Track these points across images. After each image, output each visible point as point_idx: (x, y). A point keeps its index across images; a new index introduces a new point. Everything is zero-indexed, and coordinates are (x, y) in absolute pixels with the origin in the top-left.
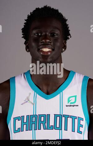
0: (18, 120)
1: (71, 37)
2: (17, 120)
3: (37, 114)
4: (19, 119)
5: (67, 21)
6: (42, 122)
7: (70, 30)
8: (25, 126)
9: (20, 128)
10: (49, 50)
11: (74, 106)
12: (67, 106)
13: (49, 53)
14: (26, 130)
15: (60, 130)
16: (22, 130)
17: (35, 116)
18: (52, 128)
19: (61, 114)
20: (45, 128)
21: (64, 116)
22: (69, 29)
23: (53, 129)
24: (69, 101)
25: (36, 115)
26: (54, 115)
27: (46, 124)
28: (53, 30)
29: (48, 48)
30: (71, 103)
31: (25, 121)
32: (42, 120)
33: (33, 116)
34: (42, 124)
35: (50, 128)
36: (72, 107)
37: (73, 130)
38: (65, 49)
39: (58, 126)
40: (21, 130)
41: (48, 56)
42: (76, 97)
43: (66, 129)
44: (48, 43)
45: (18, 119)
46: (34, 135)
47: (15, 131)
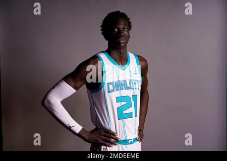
3: (120, 80)
8: (115, 88)
9: (112, 89)
14: (116, 91)
15: (133, 89)
16: (114, 91)
20: (125, 89)
21: (133, 80)
23: (130, 89)
27: (126, 86)
31: (114, 85)
32: (123, 84)
34: (123, 86)
35: (128, 89)
37: (138, 89)
39: (132, 87)
45: (110, 84)
46: (120, 93)
47: (109, 92)
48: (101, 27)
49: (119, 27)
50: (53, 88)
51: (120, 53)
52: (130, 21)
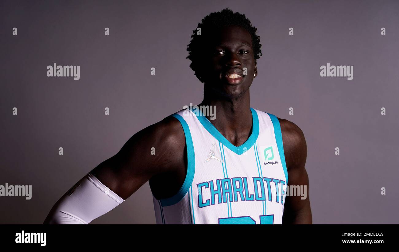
0: (206, 188)
1: (261, 55)
2: (203, 188)
3: (230, 177)
4: (207, 186)
5: (257, 31)
6: (238, 190)
7: (261, 45)
8: (216, 196)
9: (210, 200)
10: (238, 76)
11: (273, 163)
12: (265, 164)
13: (238, 81)
14: (219, 203)
15: (263, 201)
16: (213, 203)
17: (226, 180)
18: (252, 198)
19: (261, 177)
20: (243, 199)
21: (265, 179)
22: (260, 43)
23: (254, 200)
24: (266, 156)
25: (228, 178)
26: (253, 178)
27: (244, 192)
28: (240, 46)
29: (237, 74)
30: (269, 159)
31: (216, 189)
32: (238, 186)
33: (225, 180)
34: (238, 193)
35: (250, 199)
36: (271, 165)
37: (278, 201)
38: (256, 73)
39: (260, 196)
40: (211, 202)
41: (235, 85)
42: (271, 148)
43: (270, 200)
44: (235, 66)
45: (205, 186)
46: (230, 210)
47: (201, 205)
48: (188, 49)
49: (228, 45)
50: (70, 192)
51: (232, 110)
52: (257, 34)
